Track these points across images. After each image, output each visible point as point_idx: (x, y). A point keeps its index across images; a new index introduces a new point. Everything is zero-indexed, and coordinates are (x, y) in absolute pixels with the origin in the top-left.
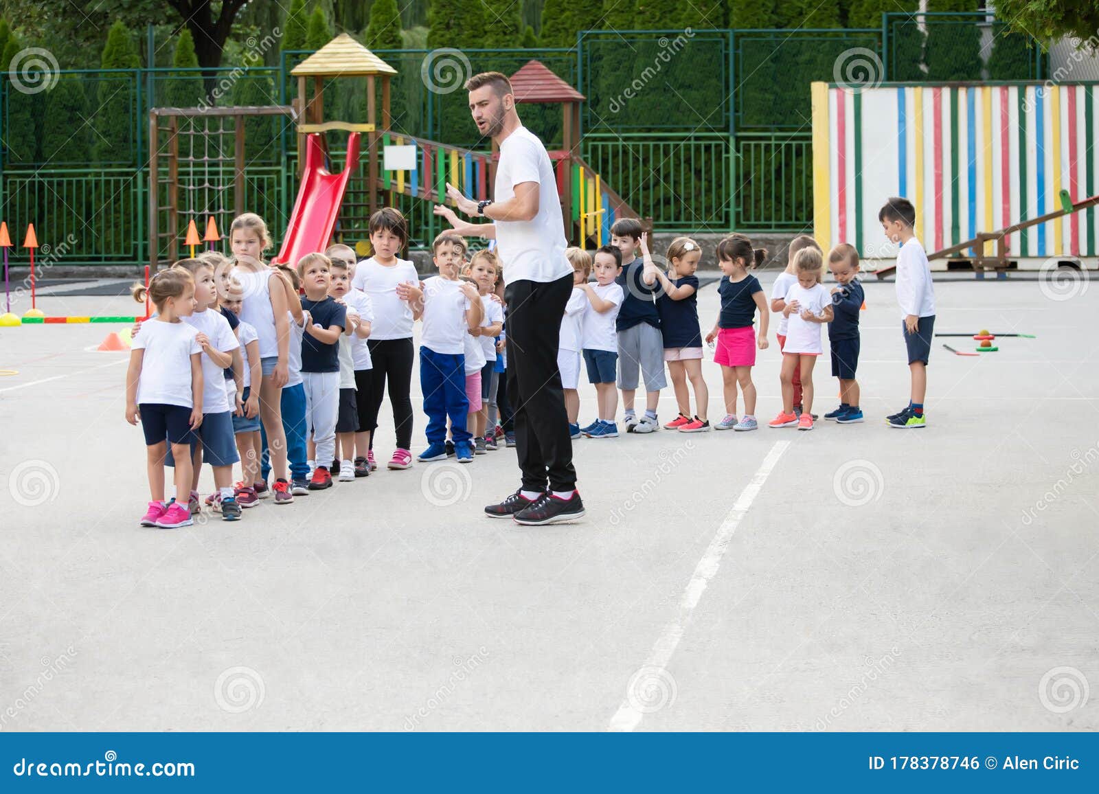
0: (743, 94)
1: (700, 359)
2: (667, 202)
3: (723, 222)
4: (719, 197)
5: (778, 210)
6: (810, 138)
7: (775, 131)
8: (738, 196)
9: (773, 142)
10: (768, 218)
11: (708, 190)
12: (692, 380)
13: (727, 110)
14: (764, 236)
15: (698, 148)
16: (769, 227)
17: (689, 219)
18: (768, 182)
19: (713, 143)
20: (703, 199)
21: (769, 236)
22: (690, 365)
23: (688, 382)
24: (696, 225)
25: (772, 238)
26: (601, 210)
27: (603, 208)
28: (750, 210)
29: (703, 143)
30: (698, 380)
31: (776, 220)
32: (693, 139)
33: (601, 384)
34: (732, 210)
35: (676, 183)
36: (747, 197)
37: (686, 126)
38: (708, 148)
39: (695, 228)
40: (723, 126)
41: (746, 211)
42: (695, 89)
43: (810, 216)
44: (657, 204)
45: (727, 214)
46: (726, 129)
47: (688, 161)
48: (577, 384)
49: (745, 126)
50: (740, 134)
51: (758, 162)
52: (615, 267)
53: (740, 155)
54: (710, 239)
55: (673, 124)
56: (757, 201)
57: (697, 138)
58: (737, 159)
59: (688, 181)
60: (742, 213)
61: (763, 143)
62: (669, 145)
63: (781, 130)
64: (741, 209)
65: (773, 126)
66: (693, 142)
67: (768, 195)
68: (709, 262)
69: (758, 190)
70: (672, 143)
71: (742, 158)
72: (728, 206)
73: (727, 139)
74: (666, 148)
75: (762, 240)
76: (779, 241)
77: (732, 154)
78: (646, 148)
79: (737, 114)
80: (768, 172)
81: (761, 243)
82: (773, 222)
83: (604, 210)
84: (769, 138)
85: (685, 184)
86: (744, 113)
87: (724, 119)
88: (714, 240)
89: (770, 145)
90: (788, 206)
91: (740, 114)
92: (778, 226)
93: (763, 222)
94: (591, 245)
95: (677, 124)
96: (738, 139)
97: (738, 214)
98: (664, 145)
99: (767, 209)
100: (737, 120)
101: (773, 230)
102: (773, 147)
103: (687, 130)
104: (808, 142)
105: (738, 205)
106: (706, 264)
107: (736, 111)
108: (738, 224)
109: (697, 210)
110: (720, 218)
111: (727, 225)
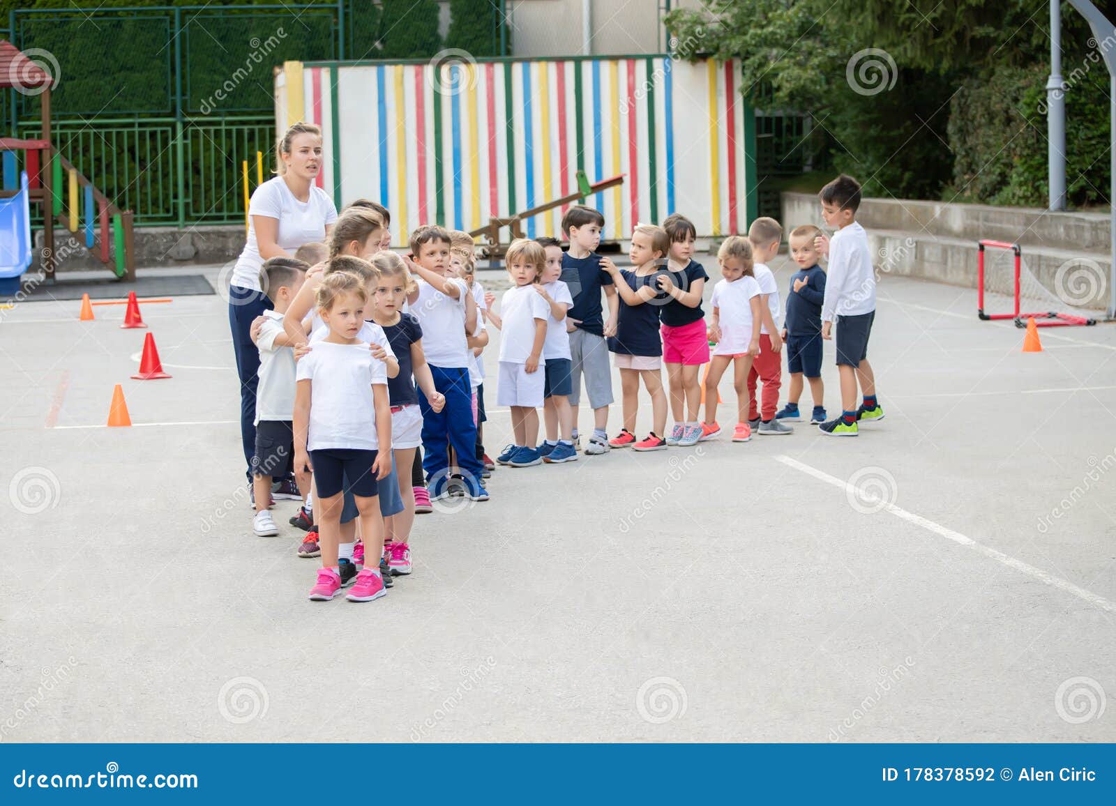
0: (191, 75)
3: (171, 214)
4: (165, 188)
6: (273, 122)
7: (226, 116)
8: (186, 185)
9: (223, 127)
10: (219, 209)
11: (154, 180)
13: (174, 93)
14: (216, 228)
15: (142, 135)
16: (221, 218)
18: (219, 171)
19: (159, 129)
20: (149, 189)
21: (221, 228)
24: (142, 218)
25: (224, 230)
28: (200, 201)
29: (148, 130)
31: (228, 211)
32: (137, 125)
34: (181, 202)
35: (120, 173)
36: (197, 186)
37: (128, 112)
38: (153, 135)
39: (141, 222)
40: (169, 111)
41: (195, 201)
42: (138, 71)
45: (175, 207)
46: (173, 114)
47: (131, 150)
49: (193, 111)
50: (189, 119)
51: (207, 149)
53: (189, 141)
54: (157, 233)
55: (115, 109)
56: (207, 190)
57: (141, 125)
58: (185, 146)
59: (132, 170)
60: (191, 205)
61: (212, 128)
62: (111, 133)
63: (231, 114)
64: (190, 200)
65: (222, 110)
66: (136, 129)
67: (219, 184)
68: (158, 258)
69: (208, 179)
70: (114, 130)
71: (190, 146)
72: (176, 197)
73: (173, 126)
74: (108, 136)
75: (214, 233)
76: (232, 233)
77: (179, 141)
78: (86, 136)
79: (184, 98)
80: (218, 159)
81: (212, 236)
82: (225, 214)
84: (219, 123)
85: (129, 174)
86: (191, 96)
87: (170, 103)
88: (163, 234)
89: (220, 130)
91: (187, 98)
92: (231, 218)
93: (214, 214)
95: (119, 109)
96: (185, 125)
97: (187, 205)
98: (106, 133)
99: (219, 199)
100: (184, 104)
101: (225, 221)
102: (224, 133)
103: (130, 115)
104: (272, 126)
105: (186, 196)
106: (155, 260)
107: (183, 94)
108: (188, 217)
109: (143, 201)
110: (168, 211)
111: (175, 217)
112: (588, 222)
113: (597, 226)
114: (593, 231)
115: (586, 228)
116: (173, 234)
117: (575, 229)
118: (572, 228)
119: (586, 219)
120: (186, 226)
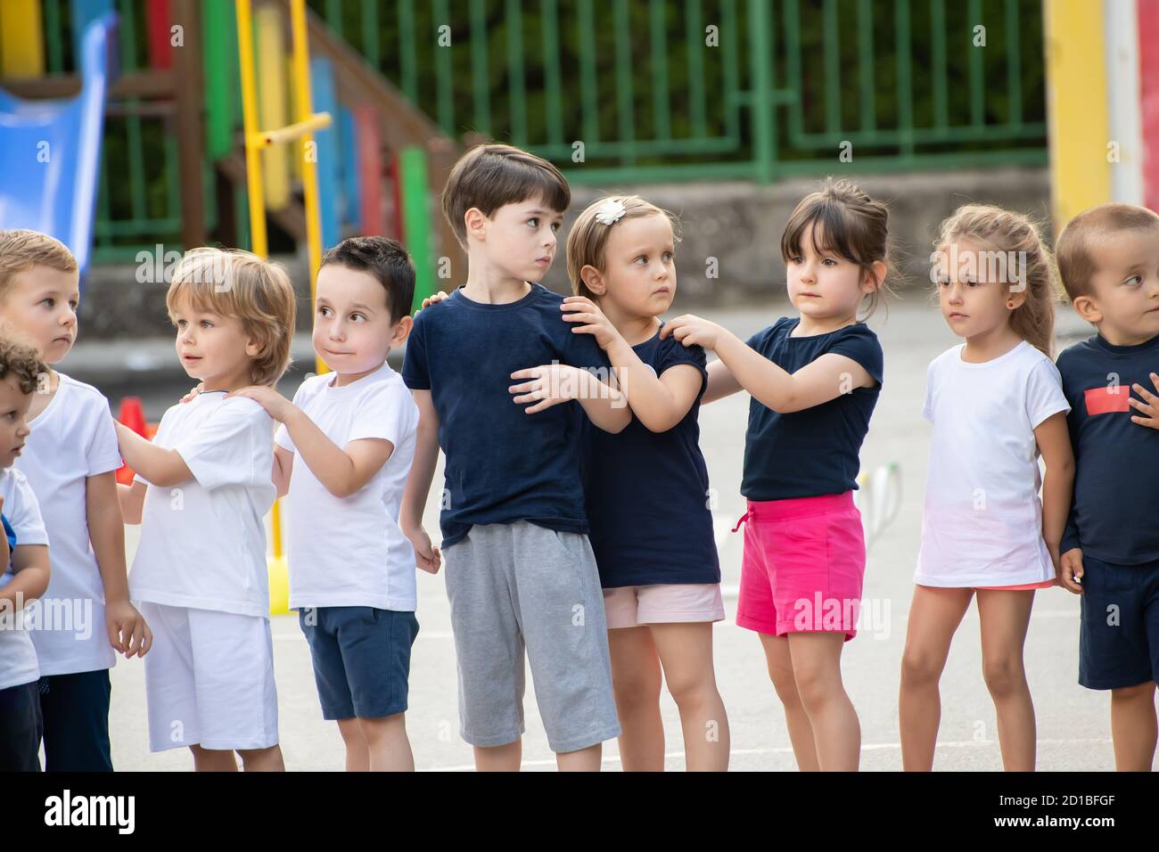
1: (706, 627)
2: (535, 81)
3: (730, 143)
5: (921, 93)
10: (888, 122)
12: (679, 695)
16: (891, 151)
17: (611, 136)
20: (659, 64)
21: (894, 183)
22: (675, 647)
23: (667, 704)
24: (638, 157)
25: (904, 191)
26: (315, 120)
27: (317, 109)
30: (701, 695)
31: (916, 125)
33: (357, 723)
34: (762, 101)
36: (811, 51)
41: (811, 100)
43: (1036, 109)
44: (500, 90)
45: (745, 116)
48: (272, 725)
52: (384, 316)
56: (848, 64)
60: (796, 111)
64: (792, 96)
72: (746, 84)
82: (906, 136)
83: (323, 119)
90: (957, 75)
92: (927, 149)
93: (870, 137)
94: (283, 241)
97: (781, 114)
99: (885, 88)
101: (907, 160)
105: (780, 80)
108: (785, 150)
109: (641, 102)
110: (719, 130)
111: (744, 152)
112: (519, 197)
113: (546, 210)
114: (536, 221)
115: (512, 214)
116: (738, 206)
117: (481, 216)
118: (473, 214)
119: (512, 187)
120: (777, 179)
